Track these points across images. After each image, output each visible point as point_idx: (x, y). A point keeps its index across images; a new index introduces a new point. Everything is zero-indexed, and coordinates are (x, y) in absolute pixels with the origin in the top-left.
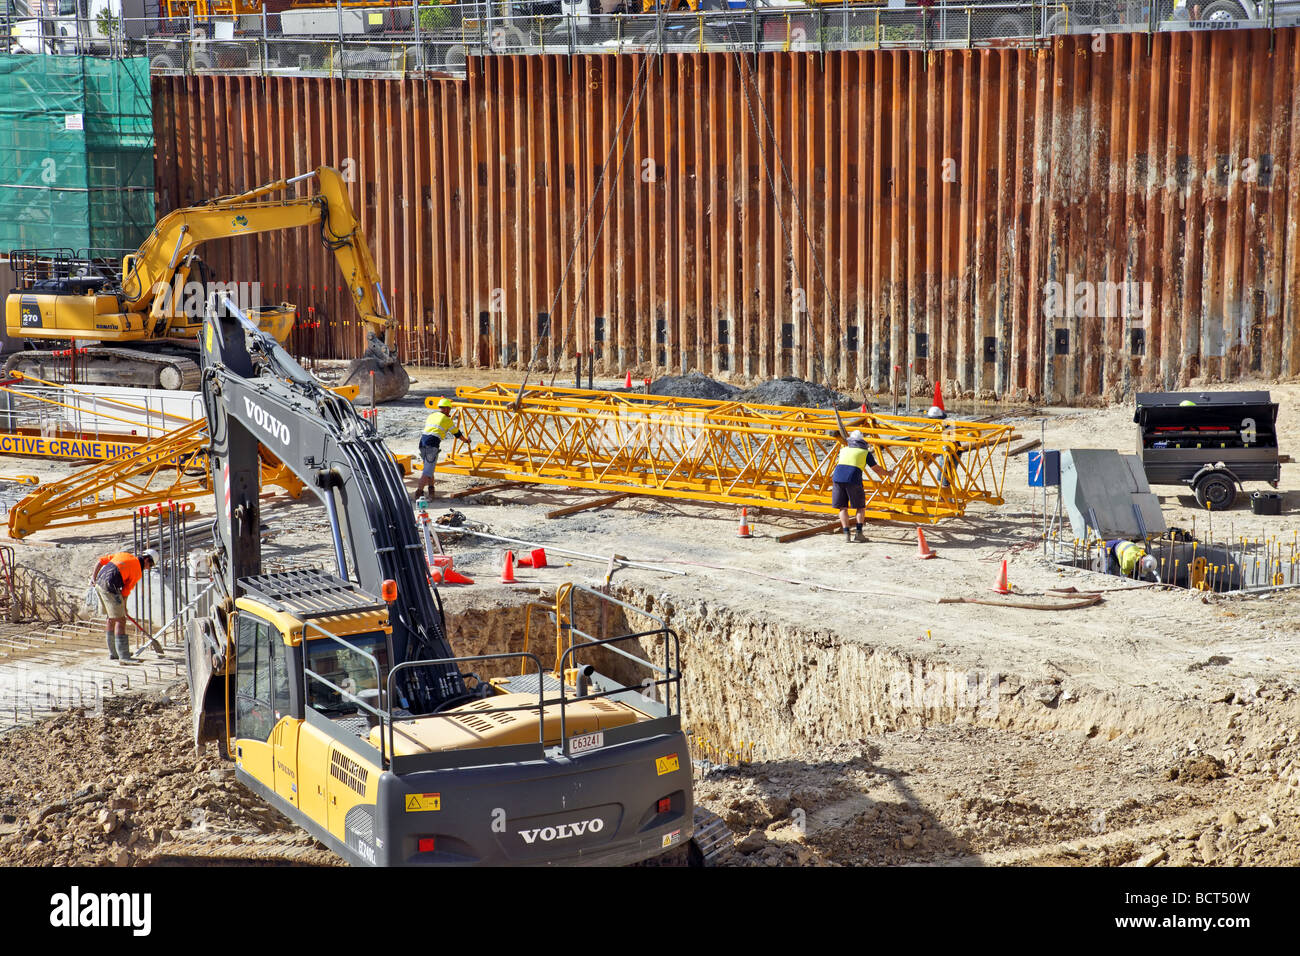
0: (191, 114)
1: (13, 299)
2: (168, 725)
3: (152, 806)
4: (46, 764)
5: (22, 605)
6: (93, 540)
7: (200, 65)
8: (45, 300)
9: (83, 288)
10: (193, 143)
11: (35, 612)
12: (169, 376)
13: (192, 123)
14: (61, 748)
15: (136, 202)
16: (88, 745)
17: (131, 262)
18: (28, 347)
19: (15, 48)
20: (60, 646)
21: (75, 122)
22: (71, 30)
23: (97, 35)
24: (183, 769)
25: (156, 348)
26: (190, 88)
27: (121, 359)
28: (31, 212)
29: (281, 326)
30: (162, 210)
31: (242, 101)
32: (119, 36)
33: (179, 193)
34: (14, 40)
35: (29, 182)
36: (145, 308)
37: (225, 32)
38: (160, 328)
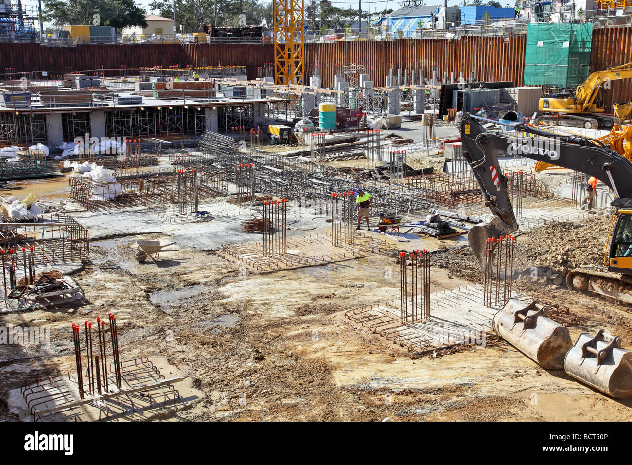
0: (605, 40)
1: (541, 100)
2: (580, 233)
3: (574, 257)
4: (542, 240)
5: (537, 192)
6: (560, 174)
7: (609, 24)
8: (551, 100)
9: (563, 96)
10: (604, 50)
11: (541, 194)
12: (588, 124)
13: (604, 43)
14: (547, 235)
15: (583, 70)
16: (555, 236)
17: (579, 88)
18: (544, 114)
19: (551, 22)
20: (548, 205)
21: (566, 44)
22: (569, 15)
23: (577, 17)
24: (585, 247)
25: (585, 116)
26: (605, 32)
27: (573, 119)
28: (550, 73)
29: (627, 109)
30: (591, 72)
31: (623, 36)
32: (584, 16)
33: (597, 66)
34: (551, 20)
35: (550, 63)
36: (582, 104)
37: (620, 13)
38: (586, 109)
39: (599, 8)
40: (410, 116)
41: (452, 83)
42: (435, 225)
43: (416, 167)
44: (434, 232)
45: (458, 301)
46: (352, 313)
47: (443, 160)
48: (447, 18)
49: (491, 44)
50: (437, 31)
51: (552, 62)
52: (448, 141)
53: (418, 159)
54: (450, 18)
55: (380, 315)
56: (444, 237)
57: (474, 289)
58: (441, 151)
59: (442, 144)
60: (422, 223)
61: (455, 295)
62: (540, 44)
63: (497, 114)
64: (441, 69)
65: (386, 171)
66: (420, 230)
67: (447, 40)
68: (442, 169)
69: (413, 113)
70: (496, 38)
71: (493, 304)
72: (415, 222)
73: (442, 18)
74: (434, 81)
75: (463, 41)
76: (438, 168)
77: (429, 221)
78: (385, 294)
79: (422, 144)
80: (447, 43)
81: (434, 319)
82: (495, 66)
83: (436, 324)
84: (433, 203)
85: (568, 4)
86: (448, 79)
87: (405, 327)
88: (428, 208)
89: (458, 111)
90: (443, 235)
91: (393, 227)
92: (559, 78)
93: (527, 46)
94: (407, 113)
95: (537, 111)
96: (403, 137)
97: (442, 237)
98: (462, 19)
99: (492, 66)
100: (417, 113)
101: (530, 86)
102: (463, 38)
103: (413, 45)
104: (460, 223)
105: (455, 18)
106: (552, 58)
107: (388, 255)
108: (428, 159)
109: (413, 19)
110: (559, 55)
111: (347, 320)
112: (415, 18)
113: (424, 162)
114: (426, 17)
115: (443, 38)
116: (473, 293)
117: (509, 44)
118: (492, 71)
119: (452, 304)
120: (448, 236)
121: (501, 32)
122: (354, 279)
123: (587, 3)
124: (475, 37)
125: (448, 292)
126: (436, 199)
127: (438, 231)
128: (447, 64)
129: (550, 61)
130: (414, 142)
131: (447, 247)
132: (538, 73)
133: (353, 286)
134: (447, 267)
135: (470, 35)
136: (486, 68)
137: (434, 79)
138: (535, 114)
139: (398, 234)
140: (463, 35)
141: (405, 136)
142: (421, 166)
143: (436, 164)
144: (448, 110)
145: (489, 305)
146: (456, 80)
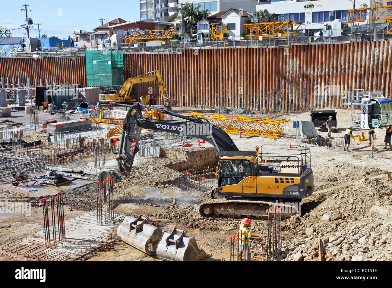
0: (130, 61)
1: (100, 95)
7: (131, 52)
8: (106, 95)
9: (113, 93)
10: (130, 66)
15: (120, 77)
17: (121, 88)
18: (104, 103)
21: (110, 63)
23: (113, 47)
25: (126, 103)
26: (130, 56)
27: (119, 105)
30: (126, 78)
31: (139, 58)
32: (117, 47)
33: (128, 75)
35: (101, 73)
36: (124, 96)
37: (136, 46)
38: (126, 100)
39: (124, 42)
40: (15, 108)
41: (41, 86)
42: (53, 177)
43: (28, 141)
44: (53, 182)
45: (80, 225)
46: (7, 247)
47: (47, 134)
48: (32, 45)
49: (63, 62)
50: (27, 53)
51: (102, 73)
52: (48, 123)
53: (29, 135)
54: (34, 45)
55: (29, 244)
56: (60, 184)
57: (88, 215)
58: (44, 129)
59: (44, 125)
60: (43, 177)
61: (77, 221)
62: (94, 62)
63: (74, 104)
64: (32, 77)
65: (7, 145)
66: (42, 182)
67: (34, 59)
68: (47, 141)
69: (18, 106)
70: (66, 58)
71: (104, 223)
72: (38, 177)
73: (28, 45)
74: (28, 85)
75: (45, 60)
76: (44, 140)
77: (48, 176)
78: (28, 229)
79: (29, 125)
80: (34, 61)
81: (68, 240)
82: (68, 75)
83: (70, 243)
84: (47, 163)
85: (107, 39)
86: (38, 83)
87: (49, 249)
88: (44, 167)
89: (49, 103)
90: (59, 183)
91: (23, 183)
92: (108, 83)
93: (86, 63)
94: (13, 106)
95: (99, 102)
96: (14, 121)
97: (58, 185)
98: (42, 46)
99: (66, 75)
100: (20, 106)
101: (91, 87)
102: (45, 58)
103: (10, 61)
104: (69, 174)
105: (37, 45)
106: (102, 71)
107: (24, 201)
108: (36, 135)
109: (6, 45)
110: (107, 69)
111: (4, 253)
112: (8, 44)
113: (34, 137)
114: (15, 44)
115: (31, 58)
116: (89, 218)
117: (75, 62)
118: (66, 78)
119: (77, 227)
120: (62, 183)
121: (69, 54)
122: (2, 222)
123: (117, 39)
124: (52, 57)
125: (72, 220)
126: (48, 160)
127: (56, 181)
128: (35, 74)
129: (101, 72)
130: (23, 124)
131: (64, 191)
132: (95, 79)
133: (3, 228)
134: (67, 204)
135: (50, 56)
136: (62, 77)
137: (28, 83)
138: (98, 103)
139: (28, 186)
140: (44, 56)
141: (16, 121)
142: (32, 140)
143: (42, 138)
144: (43, 103)
145: (101, 224)
146: (44, 84)
